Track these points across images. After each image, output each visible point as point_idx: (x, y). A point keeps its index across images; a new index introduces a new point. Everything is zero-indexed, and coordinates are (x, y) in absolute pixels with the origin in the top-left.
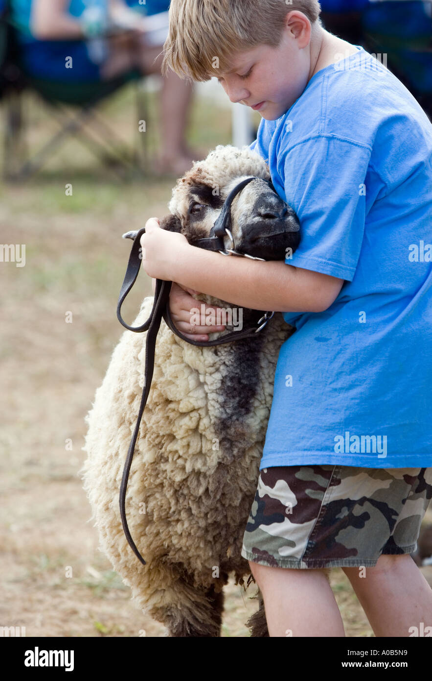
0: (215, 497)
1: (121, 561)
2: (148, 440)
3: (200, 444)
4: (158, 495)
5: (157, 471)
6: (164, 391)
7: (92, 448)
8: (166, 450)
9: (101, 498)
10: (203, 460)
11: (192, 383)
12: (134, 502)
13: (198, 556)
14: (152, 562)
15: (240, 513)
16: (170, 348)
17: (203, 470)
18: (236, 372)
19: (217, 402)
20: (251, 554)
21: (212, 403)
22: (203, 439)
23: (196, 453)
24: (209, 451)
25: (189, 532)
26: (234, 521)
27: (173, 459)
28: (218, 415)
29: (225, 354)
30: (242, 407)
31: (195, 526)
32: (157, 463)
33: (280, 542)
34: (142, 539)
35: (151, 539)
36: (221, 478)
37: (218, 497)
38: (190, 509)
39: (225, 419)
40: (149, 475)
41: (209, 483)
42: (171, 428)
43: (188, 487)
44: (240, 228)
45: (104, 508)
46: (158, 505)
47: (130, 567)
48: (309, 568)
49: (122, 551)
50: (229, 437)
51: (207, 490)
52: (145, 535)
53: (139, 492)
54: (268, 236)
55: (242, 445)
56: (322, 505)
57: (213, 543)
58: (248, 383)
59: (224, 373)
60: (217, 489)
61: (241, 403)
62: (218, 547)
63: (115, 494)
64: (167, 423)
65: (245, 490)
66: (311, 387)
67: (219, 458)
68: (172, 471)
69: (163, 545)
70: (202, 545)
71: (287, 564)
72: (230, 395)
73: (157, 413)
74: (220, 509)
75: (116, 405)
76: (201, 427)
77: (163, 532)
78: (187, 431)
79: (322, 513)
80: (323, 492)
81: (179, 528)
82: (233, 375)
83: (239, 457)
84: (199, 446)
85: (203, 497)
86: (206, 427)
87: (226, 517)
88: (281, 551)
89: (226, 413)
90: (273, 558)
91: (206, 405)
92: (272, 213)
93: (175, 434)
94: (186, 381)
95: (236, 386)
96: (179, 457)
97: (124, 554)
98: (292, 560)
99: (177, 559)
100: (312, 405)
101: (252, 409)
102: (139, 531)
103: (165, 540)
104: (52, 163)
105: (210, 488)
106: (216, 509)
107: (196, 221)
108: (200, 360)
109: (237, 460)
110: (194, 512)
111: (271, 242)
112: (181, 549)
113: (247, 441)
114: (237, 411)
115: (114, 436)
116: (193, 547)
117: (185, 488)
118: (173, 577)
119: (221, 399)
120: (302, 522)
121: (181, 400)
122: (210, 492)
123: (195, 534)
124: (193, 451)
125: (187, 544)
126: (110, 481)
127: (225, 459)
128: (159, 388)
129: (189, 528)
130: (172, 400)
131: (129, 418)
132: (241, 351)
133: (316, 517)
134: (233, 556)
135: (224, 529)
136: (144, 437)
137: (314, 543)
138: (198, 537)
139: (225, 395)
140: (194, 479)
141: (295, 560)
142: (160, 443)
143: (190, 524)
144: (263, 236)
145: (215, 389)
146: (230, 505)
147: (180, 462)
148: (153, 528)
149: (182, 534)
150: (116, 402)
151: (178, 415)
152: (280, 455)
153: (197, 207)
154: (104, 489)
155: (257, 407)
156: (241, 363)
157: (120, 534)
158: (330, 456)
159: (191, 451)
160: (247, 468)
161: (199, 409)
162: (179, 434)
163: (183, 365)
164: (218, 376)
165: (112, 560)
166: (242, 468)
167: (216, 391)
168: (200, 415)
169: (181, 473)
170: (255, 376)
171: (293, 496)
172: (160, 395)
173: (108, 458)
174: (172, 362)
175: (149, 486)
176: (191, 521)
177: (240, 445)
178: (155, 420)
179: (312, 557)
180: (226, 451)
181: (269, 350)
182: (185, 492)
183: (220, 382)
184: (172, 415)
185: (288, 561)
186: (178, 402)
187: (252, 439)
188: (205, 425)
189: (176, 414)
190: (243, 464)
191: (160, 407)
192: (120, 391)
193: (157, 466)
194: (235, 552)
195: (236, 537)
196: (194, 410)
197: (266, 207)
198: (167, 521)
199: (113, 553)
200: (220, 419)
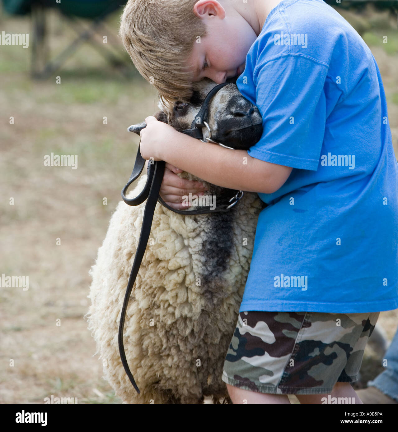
0: (199, 337)
1: (121, 388)
2: (143, 291)
3: (186, 295)
4: (151, 335)
5: (151, 315)
6: (156, 252)
7: (96, 296)
8: (158, 298)
9: (104, 335)
10: (189, 307)
11: (178, 245)
12: (131, 340)
13: (185, 384)
14: (145, 388)
15: (219, 349)
16: (159, 218)
17: (189, 315)
18: (214, 237)
19: (200, 261)
20: (232, 380)
21: (196, 262)
22: (189, 291)
23: (183, 302)
24: (193, 300)
25: (178, 365)
26: (214, 356)
27: (164, 306)
28: (201, 272)
29: (204, 223)
30: (220, 265)
31: (183, 360)
32: (151, 309)
33: (261, 371)
34: (138, 370)
35: (146, 370)
36: (204, 321)
37: (202, 337)
38: (178, 347)
39: (207, 276)
40: (144, 318)
41: (194, 326)
42: (162, 282)
43: (177, 328)
44: (216, 123)
45: (107, 344)
46: (152, 343)
47: (129, 392)
48: (284, 394)
49: (122, 379)
50: (210, 289)
51: (192, 331)
52: (141, 366)
53: (135, 332)
54: (239, 129)
55: (221, 295)
56: (295, 343)
57: (196, 373)
58: (224, 246)
59: (205, 238)
60: (201, 330)
61: (219, 262)
62: (201, 376)
63: (115, 333)
64: (159, 277)
65: (224, 331)
66: (289, 248)
67: (202, 306)
68: (164, 316)
69: (155, 375)
70: (188, 375)
71: (266, 389)
72: (210, 256)
73: (150, 270)
74: (203, 346)
75: (116, 261)
76: (187, 282)
77: (156, 365)
78: (175, 285)
79: (296, 349)
80: (296, 332)
81: (169, 362)
82: (211, 239)
83: (218, 305)
84: (186, 296)
85: (189, 337)
86: (192, 282)
87: (207, 352)
88: (261, 379)
89: (207, 270)
90: (254, 384)
91: (191, 264)
92: (241, 111)
93: (165, 287)
94: (173, 244)
95: (214, 249)
96: (169, 305)
97: (123, 382)
98: (270, 386)
99: (167, 387)
100: (290, 263)
101: (228, 267)
102: (135, 363)
103: (157, 371)
104: (69, 64)
105: (195, 330)
106: (200, 346)
107: (180, 116)
108: (183, 227)
109: (217, 307)
110: (181, 348)
111: (241, 134)
112: (170, 378)
113: (224, 292)
114: (215, 269)
115: (115, 286)
116: (181, 376)
117: (174, 330)
118: (163, 399)
119: (203, 259)
120: (279, 356)
121: (170, 260)
122: (195, 333)
123: (183, 367)
124: (181, 301)
125: (176, 375)
126: (112, 322)
127: (207, 307)
128: (151, 250)
129: (178, 362)
130: (162, 259)
131: (127, 272)
132: (216, 220)
133: (291, 352)
134: (212, 384)
135: (206, 362)
136: (140, 287)
137: (288, 374)
138: (185, 369)
139: (206, 256)
140: (181, 323)
141: (272, 387)
142: (153, 293)
143: (179, 358)
144: (234, 130)
145: (197, 250)
146: (211, 343)
147: (170, 309)
148: (147, 362)
149: (172, 366)
150: (116, 258)
151: (167, 271)
152: (260, 302)
153: (180, 105)
154: (107, 328)
155: (233, 265)
156: (217, 230)
157: (119, 365)
158: (306, 304)
159: (179, 301)
160: (225, 314)
161: (184, 267)
162: (169, 287)
163: (170, 231)
164: (199, 240)
165: (114, 386)
166: (220, 313)
167: (198, 253)
168: (185, 272)
169: (171, 318)
170: (229, 241)
171: (271, 335)
172: (152, 255)
173: (110, 303)
174: (161, 228)
175: (144, 327)
176: (179, 356)
177: (219, 296)
178: (149, 276)
179: (287, 385)
180: (208, 300)
181: (242, 221)
182: (175, 332)
183: (201, 245)
184: (162, 272)
185: (266, 387)
186: (168, 261)
187: (229, 291)
188: (190, 280)
189: (165, 271)
190: (221, 310)
191: (152, 264)
192: (120, 249)
193: (151, 312)
194: (214, 380)
195: (215, 368)
196: (180, 268)
197: (237, 107)
198: (159, 355)
199: (114, 381)
200: (202, 275)
